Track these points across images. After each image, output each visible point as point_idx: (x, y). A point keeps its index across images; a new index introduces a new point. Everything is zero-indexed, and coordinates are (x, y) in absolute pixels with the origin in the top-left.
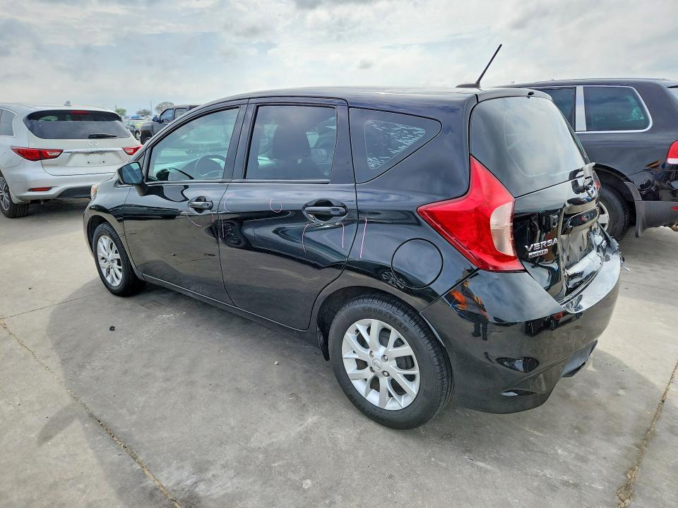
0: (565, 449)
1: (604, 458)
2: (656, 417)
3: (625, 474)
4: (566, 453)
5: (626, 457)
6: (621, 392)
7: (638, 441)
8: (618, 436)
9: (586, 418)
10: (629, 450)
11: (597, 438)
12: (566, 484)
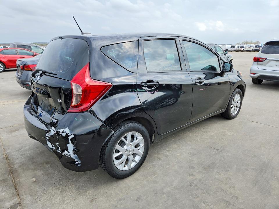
0: (29, 153)
1: (17, 159)
2: (13, 181)
3: (9, 160)
4: (28, 153)
5: (13, 163)
6: (34, 179)
7: (12, 169)
8: (20, 166)
9: (34, 163)
10: (13, 165)
11: (25, 161)
12: (21, 149)
